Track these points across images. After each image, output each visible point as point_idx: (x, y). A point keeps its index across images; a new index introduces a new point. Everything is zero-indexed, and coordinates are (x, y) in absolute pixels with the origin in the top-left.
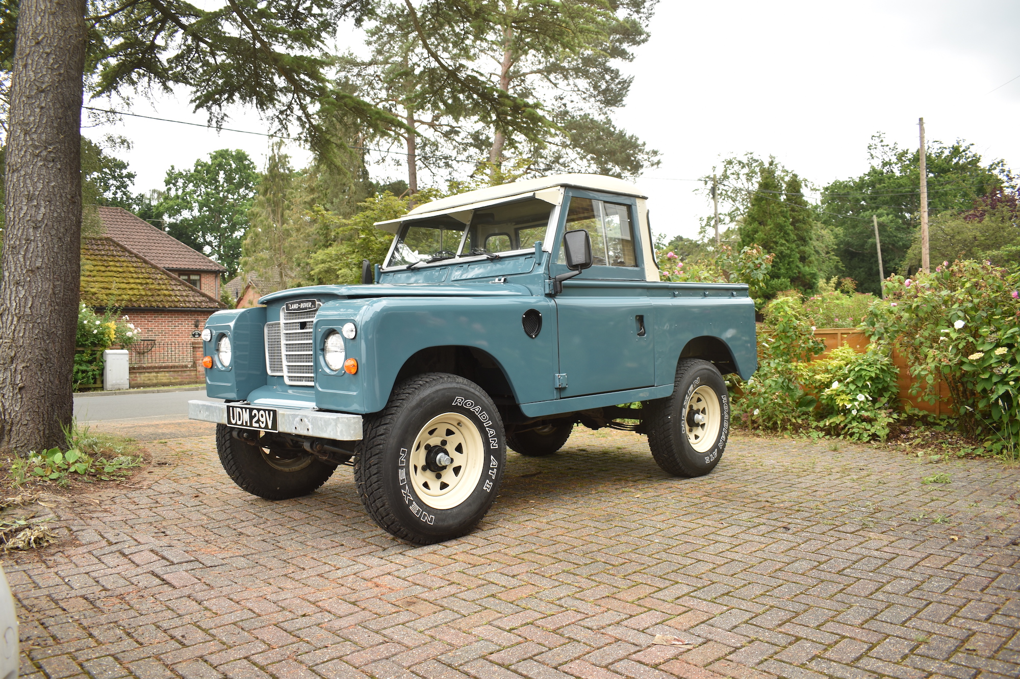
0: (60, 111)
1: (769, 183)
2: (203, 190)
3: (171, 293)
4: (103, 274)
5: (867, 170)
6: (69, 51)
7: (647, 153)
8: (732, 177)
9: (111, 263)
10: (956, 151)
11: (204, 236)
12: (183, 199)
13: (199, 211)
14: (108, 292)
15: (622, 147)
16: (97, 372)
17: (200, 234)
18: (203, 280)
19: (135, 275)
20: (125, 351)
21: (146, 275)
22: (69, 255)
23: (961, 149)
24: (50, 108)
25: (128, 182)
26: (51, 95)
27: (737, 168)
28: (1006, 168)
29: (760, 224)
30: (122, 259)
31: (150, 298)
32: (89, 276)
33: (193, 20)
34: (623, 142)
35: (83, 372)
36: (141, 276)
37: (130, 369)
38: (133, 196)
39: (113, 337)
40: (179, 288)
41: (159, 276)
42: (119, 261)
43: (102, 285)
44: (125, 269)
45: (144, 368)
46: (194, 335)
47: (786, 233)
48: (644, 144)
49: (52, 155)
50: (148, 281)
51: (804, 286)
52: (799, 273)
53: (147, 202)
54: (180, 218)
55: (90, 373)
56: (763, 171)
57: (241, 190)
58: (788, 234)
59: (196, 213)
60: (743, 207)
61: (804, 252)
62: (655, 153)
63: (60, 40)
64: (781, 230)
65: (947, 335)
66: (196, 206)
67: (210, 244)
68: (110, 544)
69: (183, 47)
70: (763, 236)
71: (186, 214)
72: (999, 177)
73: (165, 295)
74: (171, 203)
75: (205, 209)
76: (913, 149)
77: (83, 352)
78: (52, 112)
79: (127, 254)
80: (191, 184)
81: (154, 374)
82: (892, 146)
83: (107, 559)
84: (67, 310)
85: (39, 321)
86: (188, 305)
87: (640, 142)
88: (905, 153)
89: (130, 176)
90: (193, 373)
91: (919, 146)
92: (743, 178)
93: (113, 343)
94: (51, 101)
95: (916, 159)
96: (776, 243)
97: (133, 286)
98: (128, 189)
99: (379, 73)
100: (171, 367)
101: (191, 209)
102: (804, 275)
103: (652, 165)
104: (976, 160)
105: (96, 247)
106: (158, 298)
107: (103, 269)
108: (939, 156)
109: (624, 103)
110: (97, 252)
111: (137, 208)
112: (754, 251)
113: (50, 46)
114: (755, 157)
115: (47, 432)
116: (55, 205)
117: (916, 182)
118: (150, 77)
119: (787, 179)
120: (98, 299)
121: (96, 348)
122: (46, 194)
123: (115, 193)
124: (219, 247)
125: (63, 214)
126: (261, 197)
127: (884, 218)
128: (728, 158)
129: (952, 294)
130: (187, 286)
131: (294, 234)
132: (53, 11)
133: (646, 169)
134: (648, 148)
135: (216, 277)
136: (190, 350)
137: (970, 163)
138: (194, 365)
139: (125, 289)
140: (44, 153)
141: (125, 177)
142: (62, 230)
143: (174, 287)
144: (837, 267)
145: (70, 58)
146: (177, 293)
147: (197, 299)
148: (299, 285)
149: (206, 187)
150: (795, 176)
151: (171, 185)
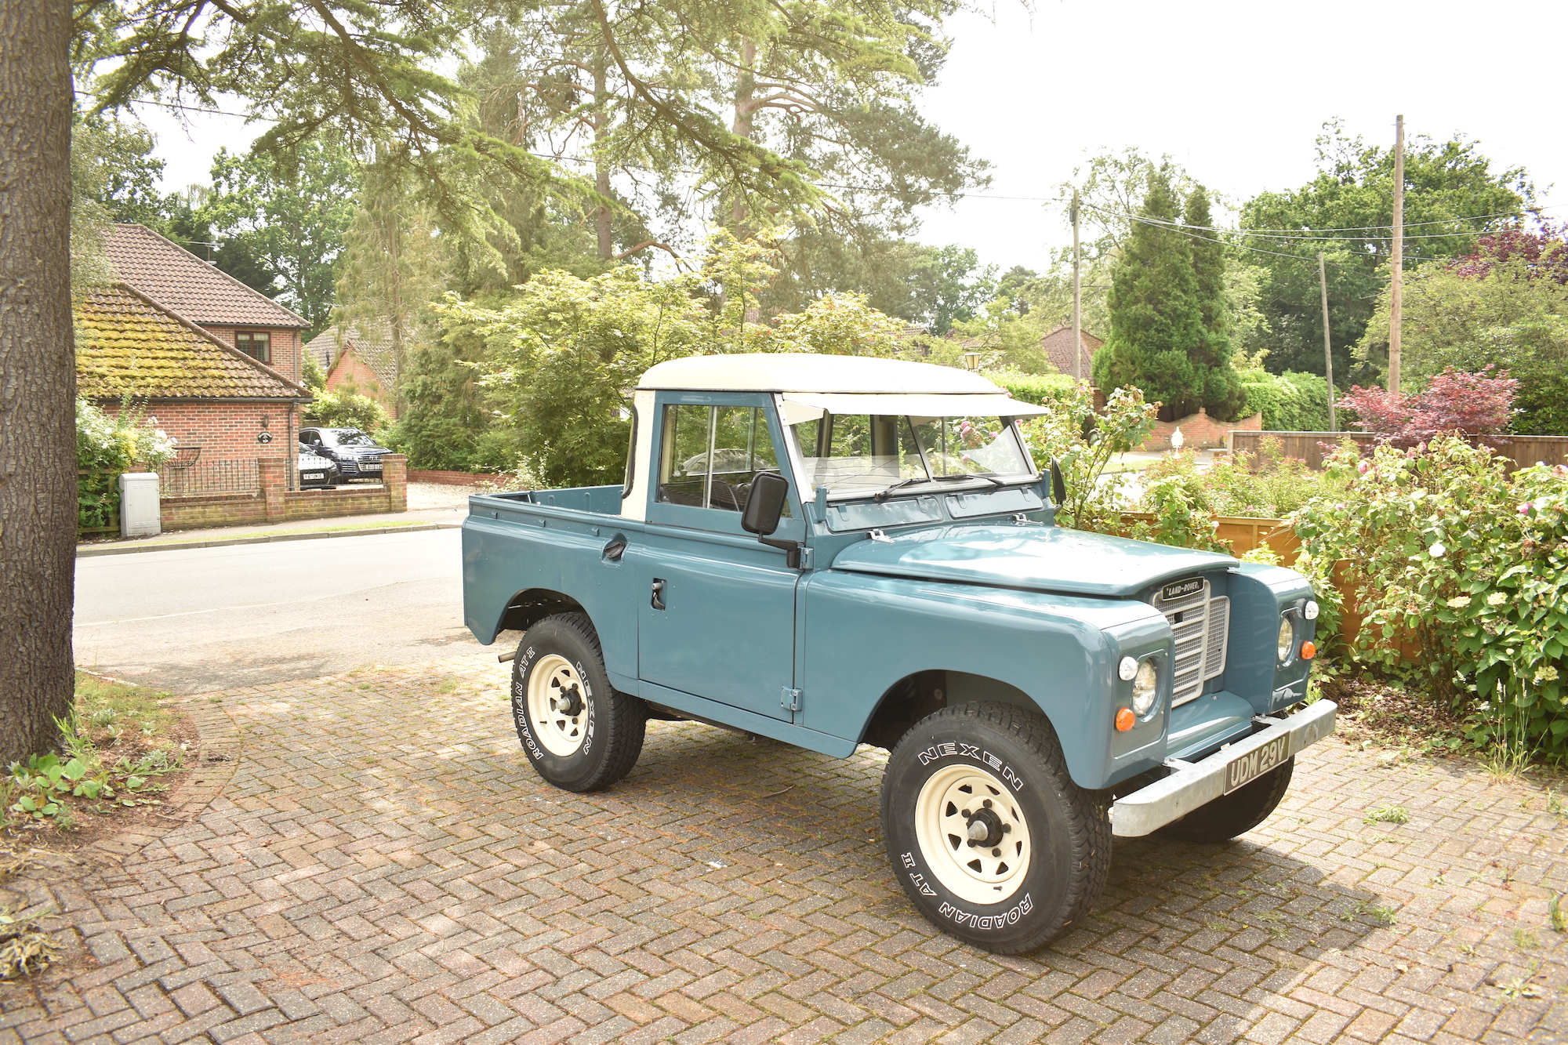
0: (34, 220)
1: (1160, 197)
2: (272, 186)
3: (224, 373)
4: (115, 344)
5: (1314, 176)
6: (45, 120)
7: (972, 165)
8: (1103, 184)
9: (128, 326)
10: (1451, 149)
11: (274, 262)
12: (240, 201)
13: (267, 219)
14: (124, 372)
15: (932, 153)
16: (110, 509)
17: (268, 256)
18: (274, 342)
19: (165, 345)
20: (153, 475)
21: (183, 345)
23: (1460, 149)
24: (18, 217)
25: (153, 175)
26: (18, 196)
27: (1111, 170)
28: (1527, 180)
29: (1144, 263)
30: (148, 318)
31: (191, 383)
32: (93, 347)
34: (934, 145)
35: (88, 508)
36: (175, 346)
37: (162, 502)
38: (162, 197)
39: (133, 452)
40: (237, 365)
41: (203, 347)
42: (139, 322)
43: (114, 362)
44: (150, 335)
45: (184, 500)
46: (261, 440)
47: (1183, 279)
48: (967, 150)
49: (25, 293)
50: (187, 354)
52: (1202, 341)
53: (184, 205)
54: (238, 231)
55: (99, 511)
56: (1152, 179)
57: (332, 188)
58: (1187, 281)
59: (262, 223)
60: (1121, 232)
61: (1211, 309)
62: (983, 164)
63: (29, 103)
64: (1175, 275)
65: (1418, 564)
66: (261, 213)
67: (284, 272)
70: (1147, 283)
71: (245, 226)
72: (1517, 194)
73: (214, 377)
74: (222, 208)
75: (275, 216)
76: (1386, 147)
77: (87, 477)
78: (21, 223)
79: (154, 311)
80: (254, 177)
81: (200, 509)
82: (1353, 141)
86: (251, 392)
87: (960, 146)
88: (1374, 152)
89: (156, 166)
90: (260, 507)
91: (1394, 142)
92: (1120, 187)
93: (134, 462)
94: (19, 204)
95: (1389, 163)
96: (1167, 294)
97: (163, 362)
98: (153, 185)
99: (550, 20)
100: (227, 498)
101: (254, 217)
102: (1209, 345)
103: (979, 184)
104: (1479, 169)
105: (103, 300)
106: (200, 382)
107: (115, 335)
108: (1424, 158)
109: (936, 80)
110: (106, 308)
111: (168, 216)
112: (1131, 399)
113: (14, 114)
114: (1141, 156)
115: (35, 726)
116: (33, 373)
117: (1387, 200)
118: (180, 81)
119: (1190, 191)
120: (108, 384)
121: (106, 471)
122: (18, 357)
123: (133, 192)
124: (299, 278)
125: (46, 387)
126: (364, 211)
127: (1336, 254)
128: (1098, 156)
129: (1430, 497)
130: (248, 362)
131: (417, 272)
132: (17, 53)
133: (968, 189)
134: (972, 156)
135: (294, 336)
136: (255, 470)
137: (1472, 170)
138: (263, 493)
139: (149, 368)
140: (12, 291)
141: (148, 166)
142: (46, 411)
143: (228, 364)
144: (1259, 328)
145: (47, 131)
146: (234, 373)
147: (265, 383)
148: (425, 353)
149: (277, 182)
150: (1202, 188)
151: (222, 179)
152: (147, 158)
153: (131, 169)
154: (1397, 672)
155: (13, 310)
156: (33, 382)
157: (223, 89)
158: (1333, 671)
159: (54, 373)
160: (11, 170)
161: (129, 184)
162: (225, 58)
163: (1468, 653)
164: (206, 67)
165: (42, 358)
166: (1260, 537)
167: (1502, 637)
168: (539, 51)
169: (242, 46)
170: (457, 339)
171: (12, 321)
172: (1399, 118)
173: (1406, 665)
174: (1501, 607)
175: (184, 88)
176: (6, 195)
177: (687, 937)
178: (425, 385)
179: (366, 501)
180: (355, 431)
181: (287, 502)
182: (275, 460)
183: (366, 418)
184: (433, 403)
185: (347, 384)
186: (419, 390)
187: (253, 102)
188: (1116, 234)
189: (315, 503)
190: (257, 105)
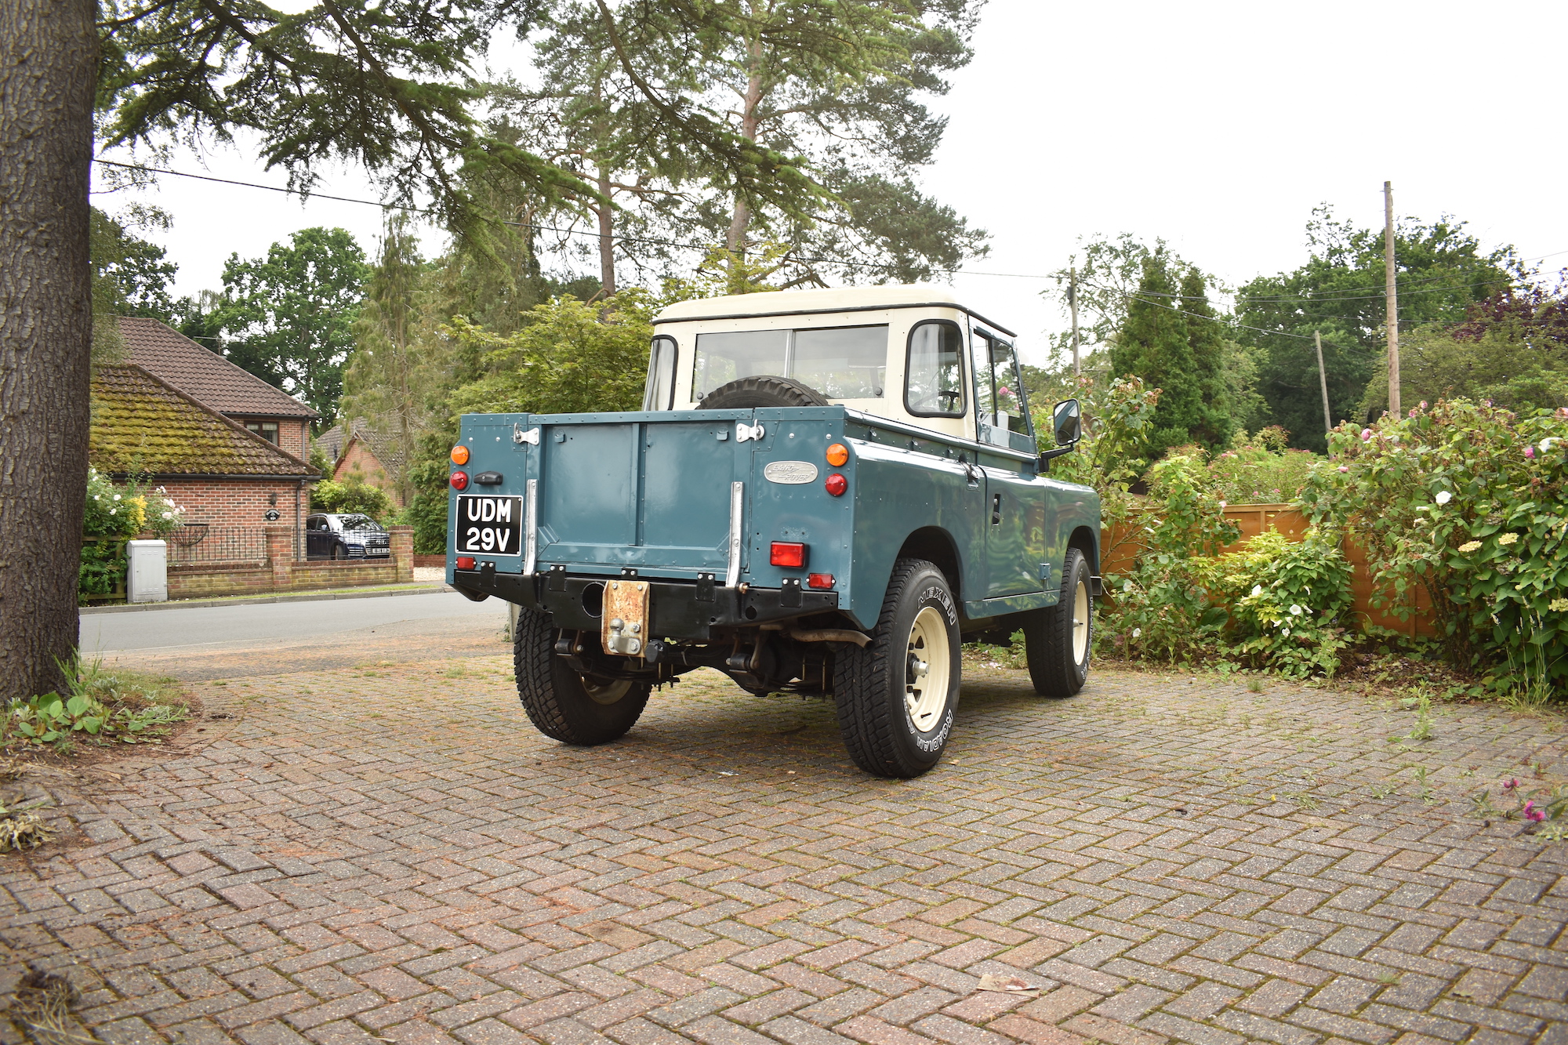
0: (57, 168)
1: (1156, 280)
2: (283, 291)
3: (233, 451)
4: (126, 422)
5: (1306, 261)
6: (71, 74)
7: (969, 235)
8: (1099, 271)
9: (139, 406)
10: (1440, 232)
11: (283, 363)
12: (251, 305)
13: (277, 324)
14: (134, 449)
15: (931, 224)
16: (117, 575)
17: (278, 359)
18: (283, 431)
19: (175, 424)
20: (161, 542)
21: (193, 424)
22: (72, 393)
23: (1448, 230)
24: (41, 164)
25: (166, 279)
26: (43, 144)
27: (1106, 257)
28: (1516, 258)
29: (1142, 343)
30: (156, 398)
31: (200, 460)
32: (105, 425)
33: (265, 27)
34: (931, 217)
35: (95, 574)
36: (185, 425)
37: (169, 569)
38: (174, 301)
39: (142, 519)
40: (245, 443)
41: (213, 426)
42: (150, 402)
43: (124, 439)
44: (161, 414)
45: (191, 568)
46: (268, 517)
47: (1181, 358)
48: (964, 221)
49: (46, 236)
50: (196, 432)
51: (1209, 439)
52: (1202, 419)
53: (195, 309)
54: (248, 335)
55: (106, 577)
56: (1146, 262)
57: (342, 292)
58: (1185, 360)
59: (271, 327)
60: (1116, 317)
61: (1209, 387)
62: (980, 234)
63: (56, 57)
64: (1173, 354)
65: (1426, 515)
66: (271, 316)
67: (293, 375)
68: (138, 842)
69: (250, 69)
70: (1146, 362)
71: (255, 328)
72: (1507, 272)
73: (223, 455)
74: (232, 311)
75: (285, 320)
76: (1376, 228)
77: (95, 543)
78: (44, 169)
79: (164, 391)
80: (264, 282)
81: (207, 578)
82: (1343, 225)
83: (134, 866)
84: (69, 478)
85: (25, 495)
86: (259, 469)
87: (958, 218)
88: (1363, 235)
89: (169, 270)
90: (267, 576)
92: (1117, 273)
93: (141, 530)
94: (44, 152)
95: (1380, 245)
96: (1166, 373)
97: (172, 440)
98: (165, 289)
99: (555, 111)
100: (234, 567)
101: (263, 321)
102: (1210, 423)
103: (976, 253)
104: (1469, 248)
105: (115, 380)
106: (211, 459)
107: (125, 414)
108: (1414, 240)
109: (932, 158)
110: (117, 388)
111: (179, 319)
112: (1130, 386)
113: (41, 66)
114: (1135, 242)
115: (38, 668)
116: (50, 315)
117: (1380, 279)
118: (197, 115)
119: (1183, 275)
120: (118, 460)
121: (114, 538)
122: (36, 297)
123: (144, 296)
124: (308, 380)
125: (62, 329)
126: (373, 302)
127: (1331, 335)
128: (1093, 243)
129: (1434, 451)
130: (257, 441)
131: (424, 360)
132: (46, 11)
134: (969, 227)
135: (303, 426)
136: (262, 540)
137: (1461, 251)
138: (269, 563)
139: (160, 445)
140: (33, 234)
141: (161, 271)
142: (61, 353)
143: (237, 443)
144: (1259, 410)
145: (73, 85)
146: (242, 451)
147: (273, 460)
148: (432, 439)
149: (287, 287)
150: (1195, 270)
151: (233, 284)
152: (159, 263)
153: (143, 272)
154: (1414, 646)
155: (33, 252)
156: (49, 323)
157: (239, 122)
159: (71, 317)
160: (36, 118)
161: (141, 289)
162: (242, 87)
164: (223, 97)
165: (59, 301)
166: (1267, 520)
168: (544, 141)
169: (259, 73)
171: (32, 262)
172: (1387, 184)
173: (1423, 639)
174: (1513, 546)
175: (201, 122)
176: (31, 142)
178: (432, 469)
179: (373, 572)
180: (362, 516)
181: (293, 571)
182: (283, 529)
183: (373, 505)
184: (440, 487)
185: (355, 473)
186: (426, 475)
187: (267, 135)
188: (1114, 319)
189: (322, 573)
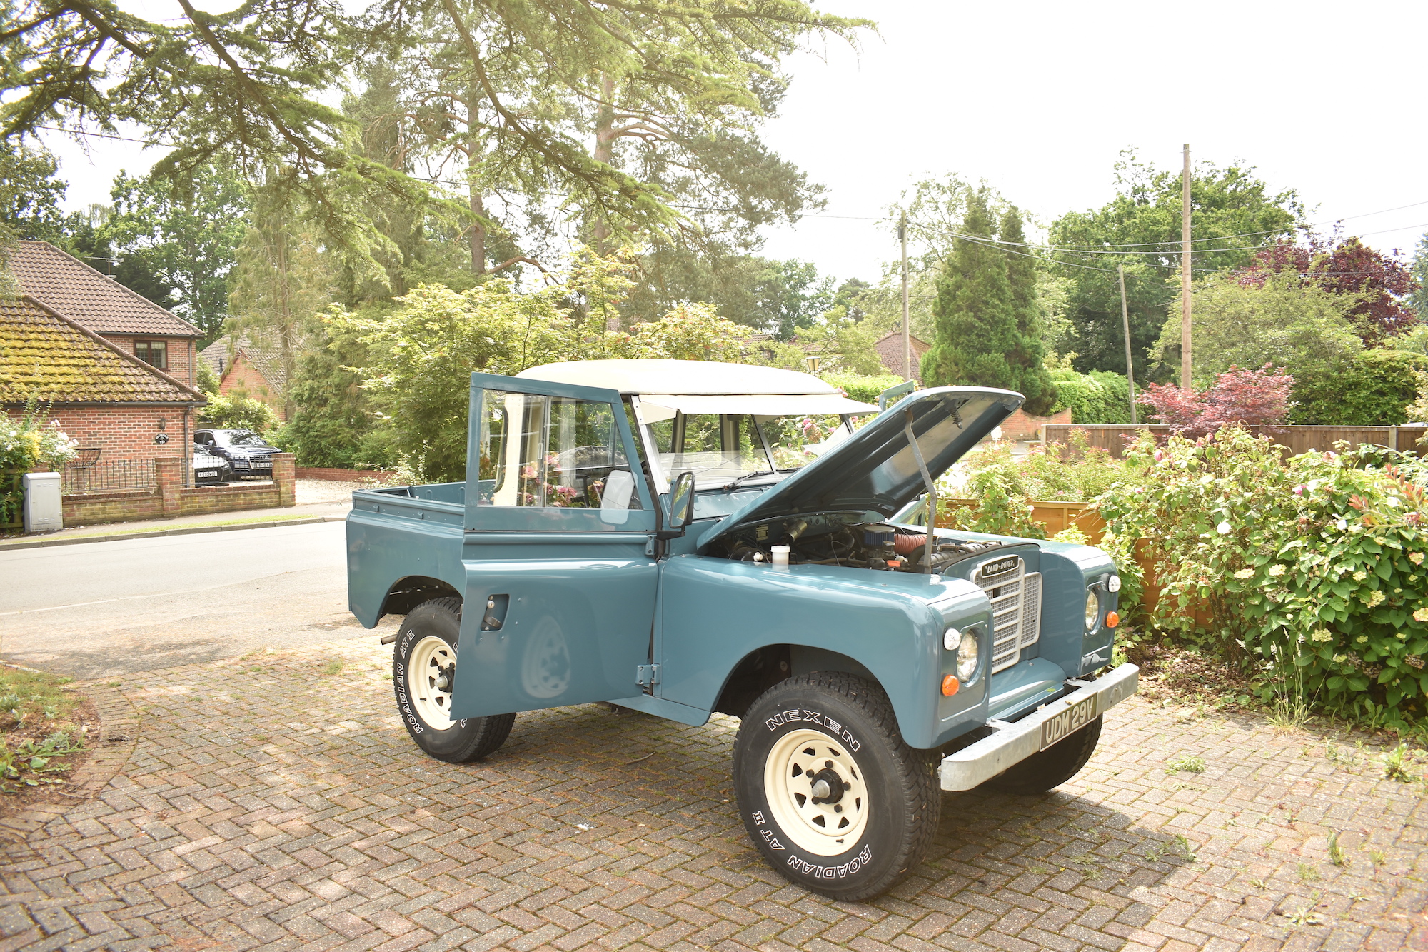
1: (978, 222)
2: (169, 206)
3: (123, 379)
4: (20, 352)
5: (1113, 198)
7: (809, 189)
8: (927, 205)
9: (32, 336)
10: (1232, 173)
11: (170, 276)
12: (139, 220)
13: (164, 236)
14: (28, 379)
15: (774, 178)
16: (15, 506)
17: (165, 270)
18: (170, 350)
19: (68, 353)
20: (56, 474)
21: (85, 353)
23: (1240, 173)
25: (57, 196)
27: (934, 192)
28: (1298, 201)
29: (965, 275)
30: (51, 328)
31: (92, 388)
33: (145, 38)
34: (775, 171)
36: (76, 354)
37: (64, 499)
38: (65, 216)
39: (37, 453)
40: (135, 371)
41: (104, 355)
42: (43, 332)
43: (18, 369)
44: (53, 344)
45: (85, 498)
46: (158, 441)
47: (1000, 289)
48: (805, 175)
50: (88, 361)
51: (1023, 363)
52: (1017, 344)
53: (86, 223)
54: (136, 247)
56: (971, 200)
57: (225, 208)
58: (1003, 291)
59: (159, 240)
60: (943, 247)
61: (1024, 316)
62: (820, 188)
64: (993, 286)
65: (1208, 541)
66: (158, 231)
67: (180, 285)
69: (132, 74)
70: (968, 293)
71: (144, 243)
72: (1289, 213)
73: (113, 383)
74: (121, 226)
75: (171, 234)
76: (1175, 172)
79: (57, 321)
80: (152, 198)
81: (100, 506)
82: (1146, 166)
86: (148, 397)
87: (799, 172)
88: (1164, 176)
89: (60, 187)
90: (157, 503)
91: (1182, 168)
92: (943, 208)
93: (37, 463)
95: (1178, 186)
96: (986, 303)
97: (65, 369)
98: (56, 204)
99: (427, 56)
100: (125, 495)
101: (151, 235)
102: (1023, 348)
103: (815, 206)
104: (1257, 191)
105: (9, 311)
106: (101, 387)
107: (19, 344)
108: (1208, 181)
109: (777, 113)
110: (12, 319)
111: (70, 233)
114: (961, 180)
117: (1177, 219)
118: (83, 109)
119: (1004, 211)
120: (13, 390)
121: (11, 471)
123: (37, 211)
124: (194, 291)
126: (255, 229)
127: (1134, 267)
128: (922, 180)
129: (1217, 481)
130: (146, 369)
131: (304, 285)
133: (806, 211)
134: (810, 181)
135: (190, 344)
136: (152, 469)
137: (1250, 191)
138: (160, 491)
139: (52, 374)
141: (52, 187)
143: (127, 371)
144: (1068, 333)
146: (132, 379)
147: (162, 388)
148: (312, 360)
149: (174, 203)
150: (1015, 209)
151: (122, 199)
152: (51, 180)
153: (36, 189)
154: (1193, 637)
157: (123, 116)
158: (1136, 638)
161: (34, 204)
162: (125, 89)
163: (1253, 619)
164: (107, 97)
166: (1070, 519)
167: (1283, 605)
168: (417, 84)
169: (141, 78)
170: (342, 346)
172: (1186, 146)
173: (1201, 631)
174: (1281, 577)
175: (86, 116)
177: (557, 894)
178: (312, 389)
179: (257, 497)
180: (247, 432)
181: (182, 498)
182: (171, 460)
183: (257, 420)
184: (319, 406)
185: (238, 389)
186: (306, 394)
187: (150, 129)
188: (940, 249)
189: (209, 499)
190: (155, 132)
